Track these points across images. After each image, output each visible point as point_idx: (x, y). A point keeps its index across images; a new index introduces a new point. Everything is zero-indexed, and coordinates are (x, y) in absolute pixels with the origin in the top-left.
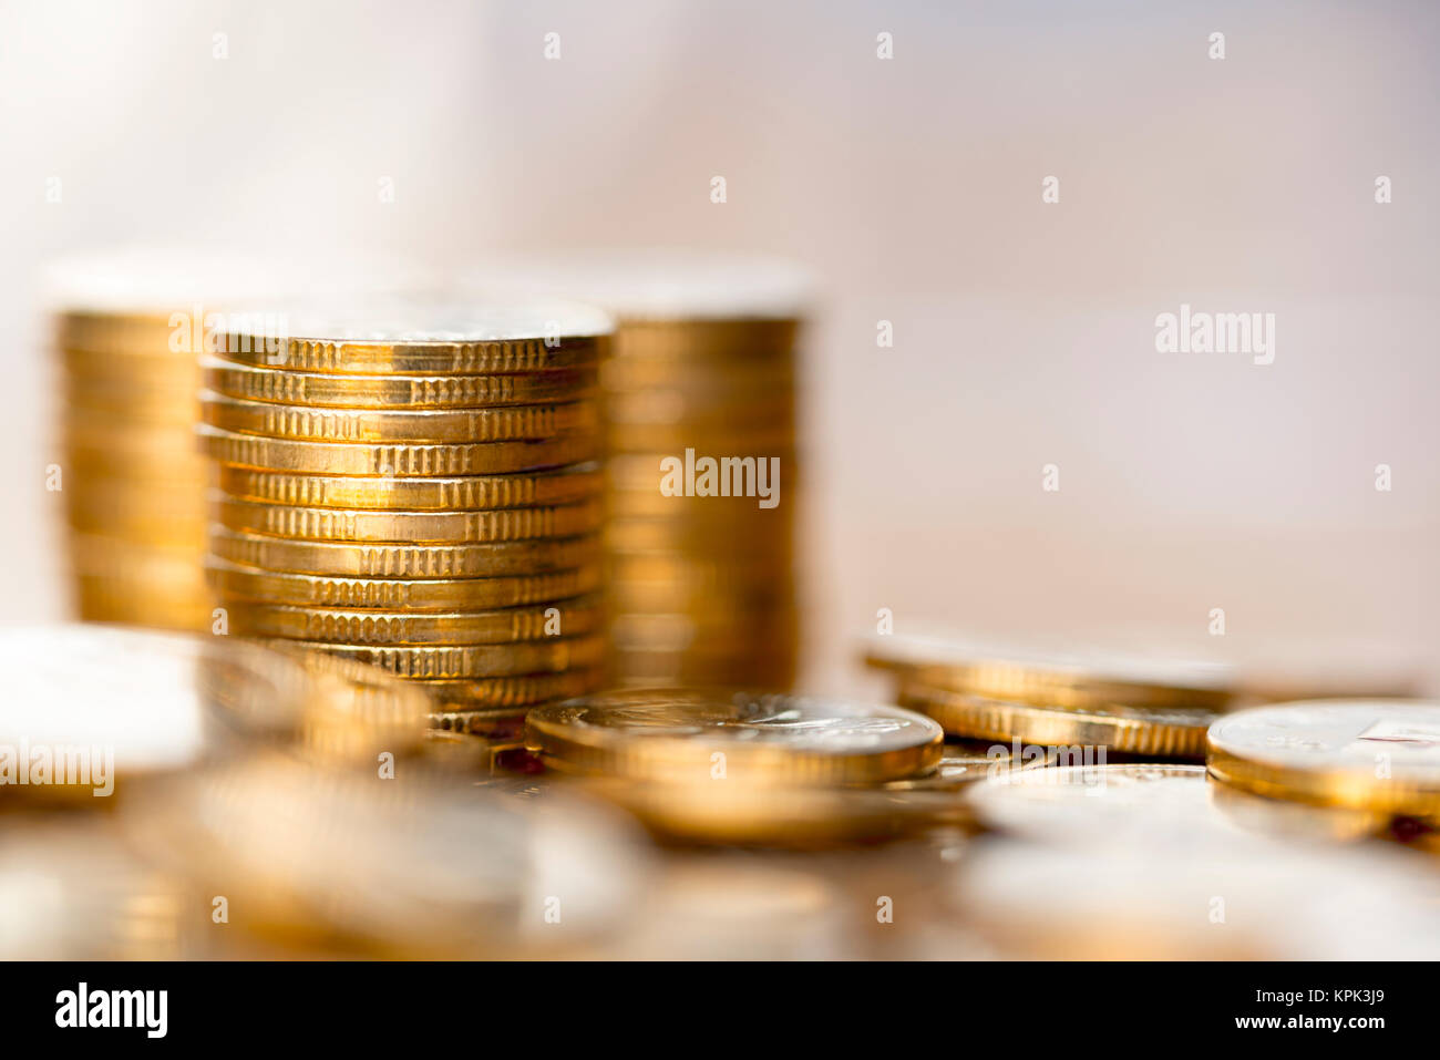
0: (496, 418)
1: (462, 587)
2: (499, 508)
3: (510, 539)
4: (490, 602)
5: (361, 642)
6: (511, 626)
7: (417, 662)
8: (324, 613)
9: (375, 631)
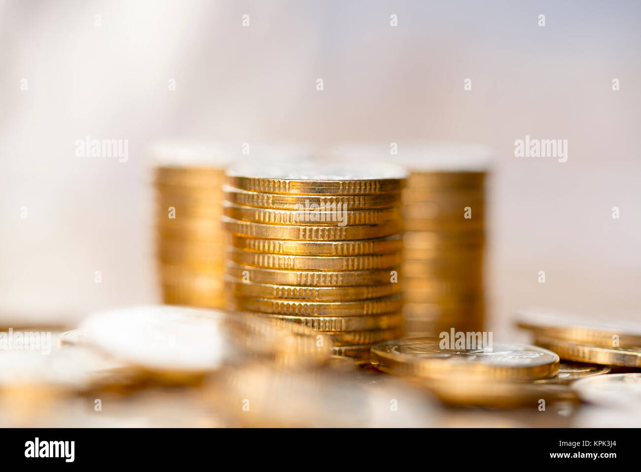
0: (357, 215)
1: (341, 291)
2: (358, 255)
3: (363, 269)
4: (354, 297)
5: (296, 315)
6: (363, 308)
7: (322, 324)
8: (280, 302)
9: (303, 310)
